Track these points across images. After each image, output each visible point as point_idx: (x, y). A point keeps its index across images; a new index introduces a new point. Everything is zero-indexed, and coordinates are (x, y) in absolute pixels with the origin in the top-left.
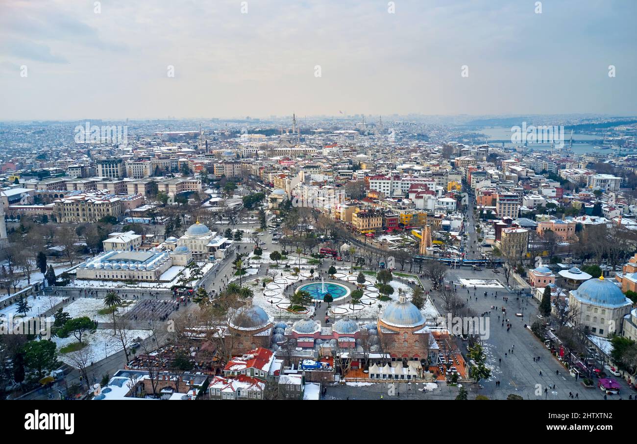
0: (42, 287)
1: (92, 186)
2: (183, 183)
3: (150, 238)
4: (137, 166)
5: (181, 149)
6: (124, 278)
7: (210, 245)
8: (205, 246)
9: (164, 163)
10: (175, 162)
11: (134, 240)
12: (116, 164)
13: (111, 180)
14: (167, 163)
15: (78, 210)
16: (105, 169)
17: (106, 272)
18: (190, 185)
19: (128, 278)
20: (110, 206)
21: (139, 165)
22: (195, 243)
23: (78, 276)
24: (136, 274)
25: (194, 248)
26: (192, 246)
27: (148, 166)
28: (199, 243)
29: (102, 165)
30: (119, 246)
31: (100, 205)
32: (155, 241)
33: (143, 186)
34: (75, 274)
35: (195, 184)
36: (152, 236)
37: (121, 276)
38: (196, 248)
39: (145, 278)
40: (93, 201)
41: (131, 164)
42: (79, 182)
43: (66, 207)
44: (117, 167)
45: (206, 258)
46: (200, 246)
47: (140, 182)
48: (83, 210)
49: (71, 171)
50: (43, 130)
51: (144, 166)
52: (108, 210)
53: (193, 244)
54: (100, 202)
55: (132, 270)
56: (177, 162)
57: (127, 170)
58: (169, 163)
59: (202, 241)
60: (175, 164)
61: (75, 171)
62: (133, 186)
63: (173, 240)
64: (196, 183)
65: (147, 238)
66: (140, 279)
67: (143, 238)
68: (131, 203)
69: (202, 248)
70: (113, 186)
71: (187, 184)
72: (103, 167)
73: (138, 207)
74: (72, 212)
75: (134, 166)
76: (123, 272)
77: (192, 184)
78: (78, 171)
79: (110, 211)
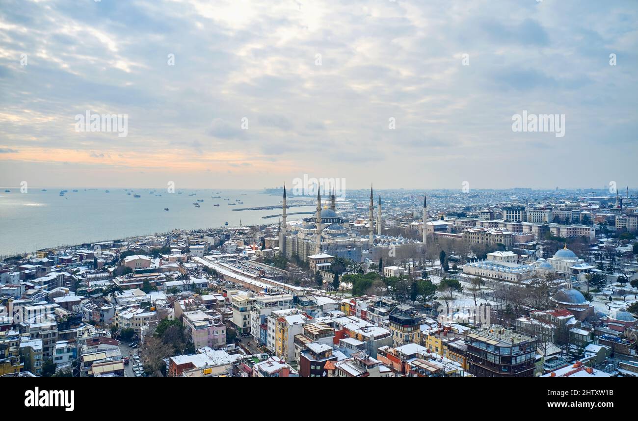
0: (440, 272)
1: (496, 225)
2: (576, 228)
3: (524, 257)
4: (537, 213)
5: (591, 206)
6: (494, 277)
7: (574, 268)
8: (568, 268)
9: (565, 214)
10: (577, 214)
11: (511, 257)
12: (519, 211)
13: (511, 222)
14: (568, 214)
15: (478, 238)
16: (509, 214)
17: (482, 270)
18: (582, 230)
19: (497, 277)
20: (502, 237)
21: (539, 213)
22: (560, 264)
23: (464, 271)
24: (504, 275)
25: (559, 268)
26: (557, 266)
27: (547, 215)
28: (563, 265)
29: (507, 211)
30: (498, 258)
31: (495, 235)
32: (528, 260)
33: (537, 228)
34: (462, 269)
35: (587, 231)
36: (526, 256)
37: (493, 275)
38: (560, 269)
39: (509, 279)
40: (490, 232)
41: (532, 212)
42: (485, 221)
43: (470, 235)
44: (519, 213)
45: (569, 278)
46: (565, 267)
47: (535, 225)
48: (482, 239)
49: (482, 215)
50: (477, 195)
51: (543, 214)
52: (501, 241)
53: (559, 265)
54: (495, 234)
55: (501, 272)
56: (579, 214)
57: (528, 217)
58: (570, 214)
59: (567, 264)
60: (576, 215)
61: (485, 215)
62: (528, 227)
63: (543, 261)
64: (589, 230)
65: (522, 257)
66: (506, 279)
67: (518, 257)
68: (521, 238)
69: (566, 269)
70: (511, 226)
71: (579, 230)
72: (507, 213)
73: (527, 242)
74: (474, 239)
75: (534, 213)
76: (494, 272)
77: (585, 231)
78: (488, 215)
79: (503, 241)
